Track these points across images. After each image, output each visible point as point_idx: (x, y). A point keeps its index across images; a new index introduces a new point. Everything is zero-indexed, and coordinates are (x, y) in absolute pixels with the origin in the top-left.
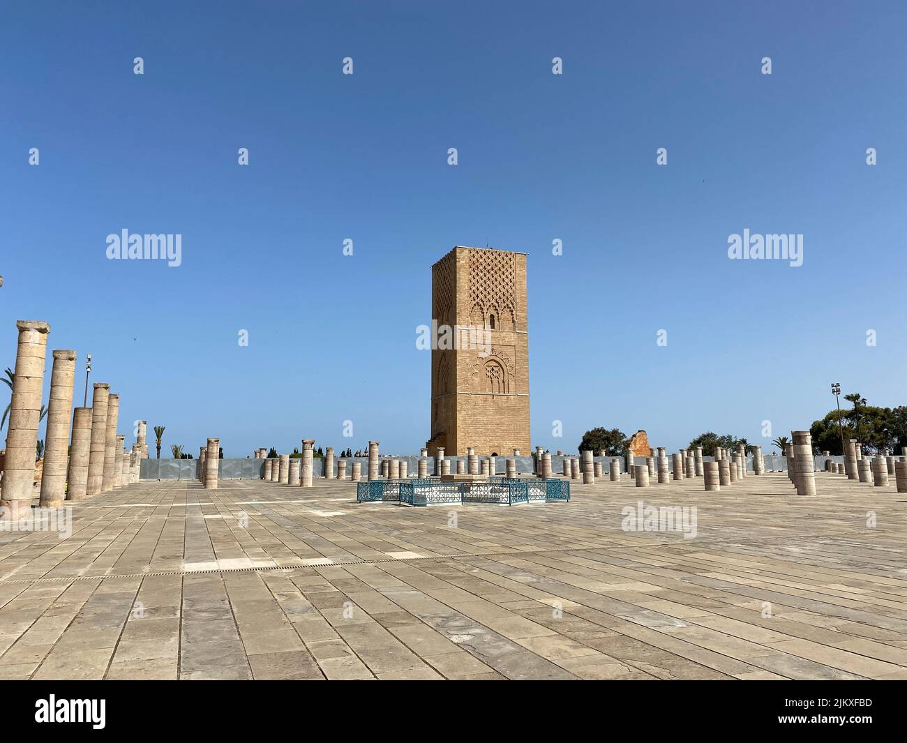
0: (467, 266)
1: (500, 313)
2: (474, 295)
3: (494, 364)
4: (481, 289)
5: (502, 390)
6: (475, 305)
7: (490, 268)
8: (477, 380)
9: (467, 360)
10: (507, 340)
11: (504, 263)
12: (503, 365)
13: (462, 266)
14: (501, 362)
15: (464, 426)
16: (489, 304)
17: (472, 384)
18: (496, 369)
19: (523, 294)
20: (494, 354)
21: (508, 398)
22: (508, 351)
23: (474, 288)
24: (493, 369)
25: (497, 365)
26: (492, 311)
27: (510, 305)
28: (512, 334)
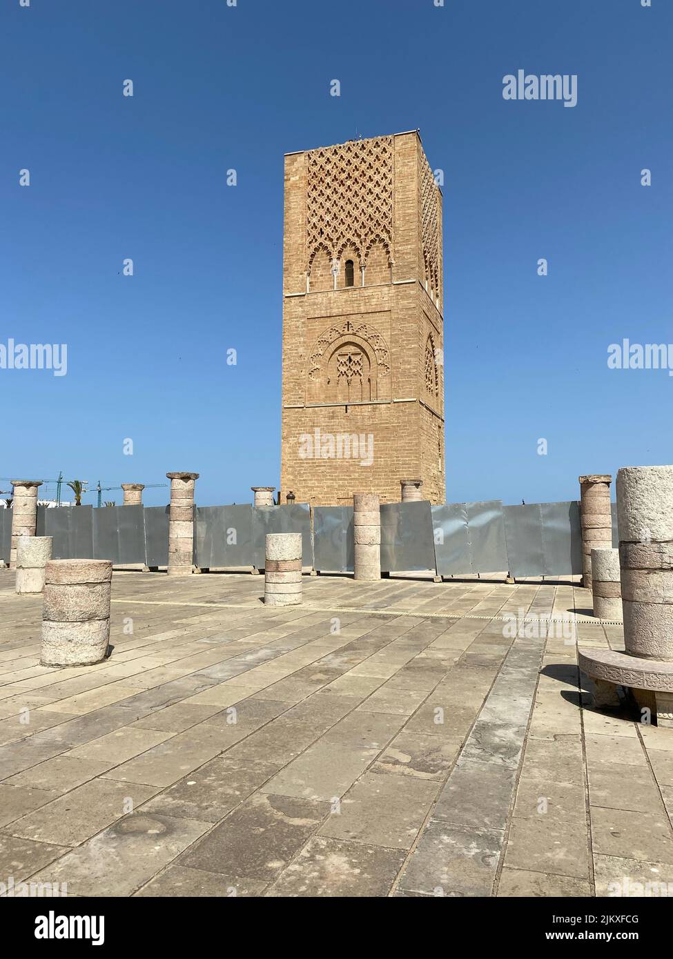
0: (303, 184)
1: (363, 253)
2: (315, 232)
3: (352, 349)
4: (328, 218)
5: (366, 395)
6: (316, 249)
7: (344, 176)
8: (318, 381)
9: (301, 350)
10: (374, 301)
11: (371, 159)
12: (368, 349)
13: (294, 185)
14: (364, 345)
15: (292, 463)
16: (342, 241)
17: (309, 390)
18: (355, 358)
19: (409, 208)
20: (351, 332)
21: (374, 410)
22: (377, 322)
23: (315, 220)
24: (350, 360)
25: (359, 351)
26: (349, 254)
27: (384, 235)
28: (386, 289)
